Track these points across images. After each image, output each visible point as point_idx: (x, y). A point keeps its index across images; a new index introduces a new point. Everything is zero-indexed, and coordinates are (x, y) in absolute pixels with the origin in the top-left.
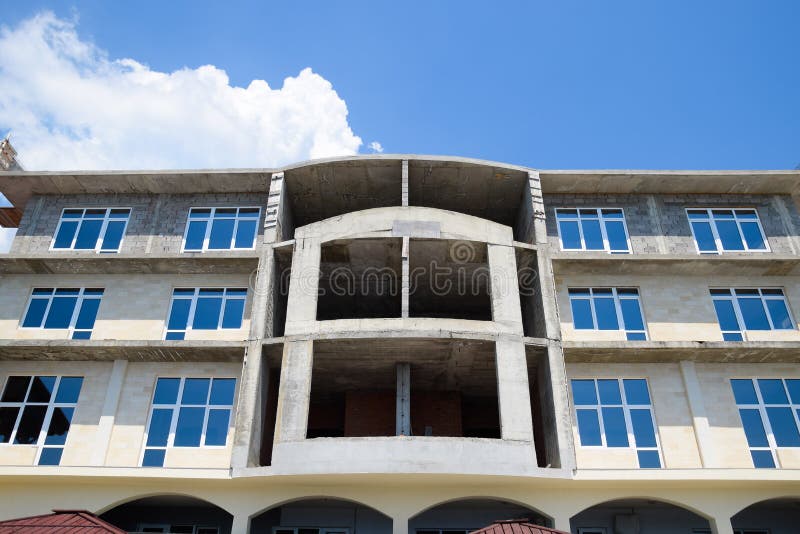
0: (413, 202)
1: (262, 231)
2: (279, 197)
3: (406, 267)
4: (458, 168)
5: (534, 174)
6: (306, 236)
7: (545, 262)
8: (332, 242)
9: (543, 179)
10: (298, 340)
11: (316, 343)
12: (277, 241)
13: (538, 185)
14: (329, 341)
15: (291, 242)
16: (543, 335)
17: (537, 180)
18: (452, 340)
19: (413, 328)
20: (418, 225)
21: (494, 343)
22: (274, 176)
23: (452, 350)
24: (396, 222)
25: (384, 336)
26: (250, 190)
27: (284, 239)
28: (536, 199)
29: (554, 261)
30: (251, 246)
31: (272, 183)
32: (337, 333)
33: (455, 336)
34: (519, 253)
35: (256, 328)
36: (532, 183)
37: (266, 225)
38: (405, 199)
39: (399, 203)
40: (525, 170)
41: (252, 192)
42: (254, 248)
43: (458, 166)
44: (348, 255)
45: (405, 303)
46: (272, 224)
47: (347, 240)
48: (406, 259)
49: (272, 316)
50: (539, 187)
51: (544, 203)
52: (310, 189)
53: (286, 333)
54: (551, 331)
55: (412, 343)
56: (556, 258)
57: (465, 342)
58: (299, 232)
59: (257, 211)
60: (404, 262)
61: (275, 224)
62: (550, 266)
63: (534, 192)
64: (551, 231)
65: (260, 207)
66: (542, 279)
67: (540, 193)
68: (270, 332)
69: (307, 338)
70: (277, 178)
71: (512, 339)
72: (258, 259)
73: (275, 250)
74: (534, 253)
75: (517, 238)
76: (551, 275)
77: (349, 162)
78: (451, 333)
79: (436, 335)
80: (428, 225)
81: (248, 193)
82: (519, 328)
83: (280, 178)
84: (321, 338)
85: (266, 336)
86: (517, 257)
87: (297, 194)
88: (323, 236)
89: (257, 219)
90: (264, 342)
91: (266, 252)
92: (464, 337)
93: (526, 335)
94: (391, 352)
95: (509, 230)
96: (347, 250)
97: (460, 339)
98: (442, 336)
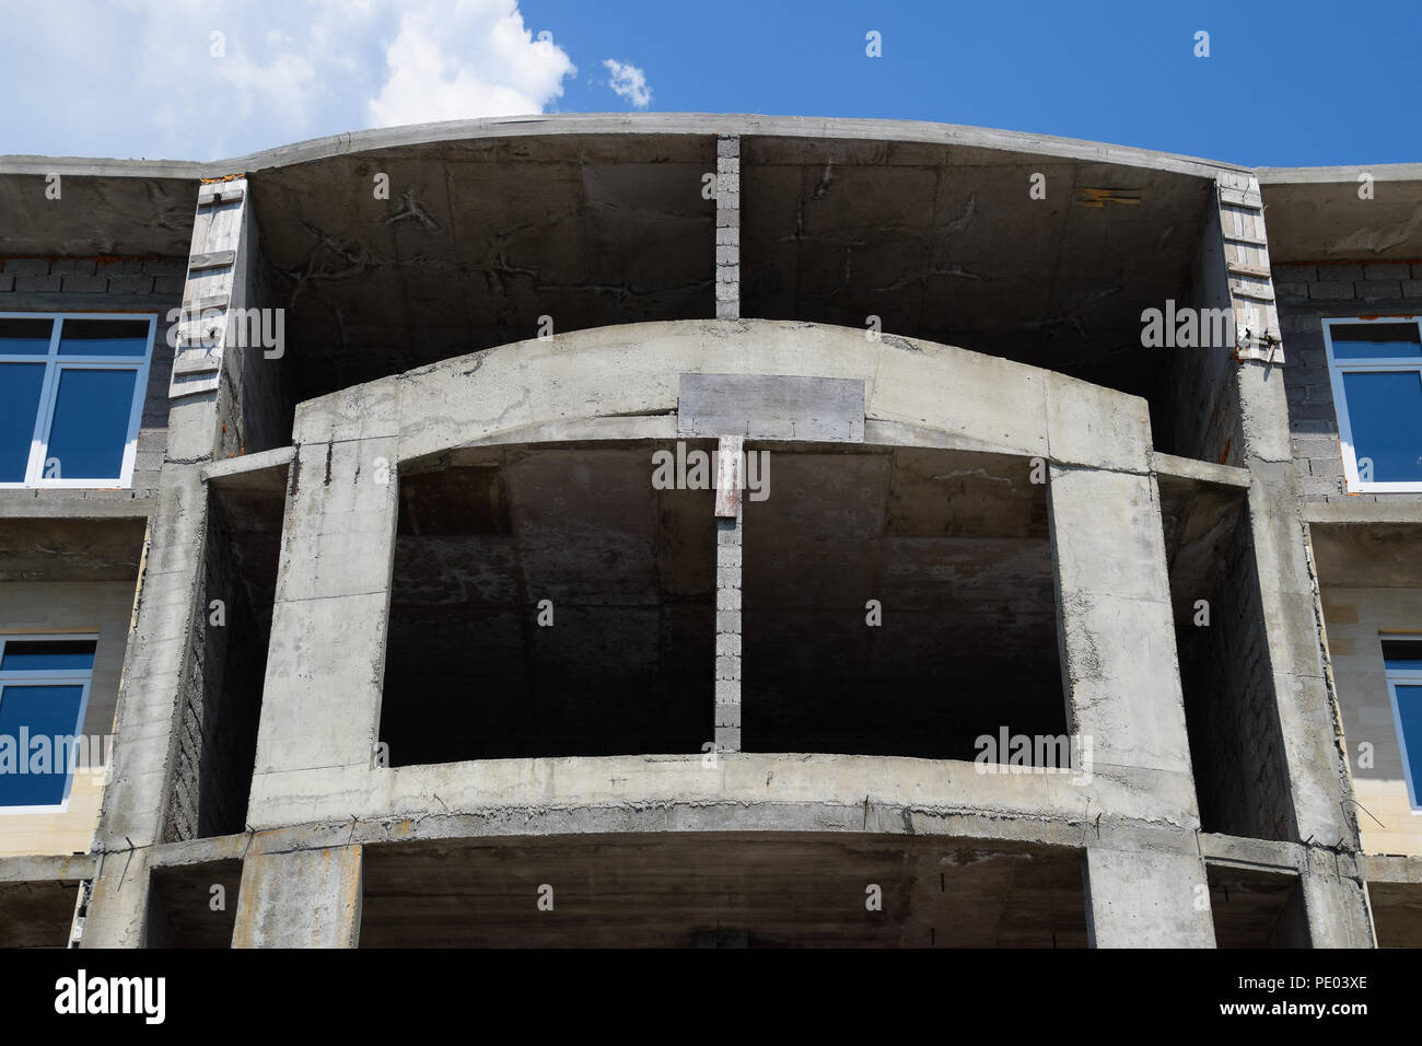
0: (755, 305)
1: (159, 412)
2: (227, 279)
3: (730, 555)
4: (937, 169)
5: (1240, 186)
6: (344, 432)
7: (1283, 536)
8: (445, 455)
9: (1278, 203)
10: (300, 846)
11: (374, 855)
12: (220, 451)
13: (1257, 228)
14: (427, 848)
15: (280, 456)
16: (1282, 826)
17: (1252, 210)
18: (910, 838)
19: (758, 793)
20: (779, 392)
21: (1080, 856)
22: (206, 192)
23: (912, 880)
24: (692, 379)
25: (644, 825)
26: (108, 246)
27: (251, 445)
28: (1246, 287)
29: (1319, 532)
30: (114, 473)
31: (201, 220)
32: (460, 815)
33: (923, 826)
34: (1177, 500)
35: (128, 798)
36: (1232, 224)
37: (176, 390)
38: (728, 291)
39: (701, 306)
40: (1206, 172)
41: (113, 257)
42: (125, 480)
43: (933, 159)
44: (505, 507)
45: (728, 693)
46: (200, 386)
47: (505, 448)
48: (729, 522)
49: (195, 750)
50: (1261, 235)
51: (1281, 301)
52: (353, 250)
53: (253, 820)
54: (1313, 812)
55: (753, 854)
56: (1328, 519)
57: (966, 849)
58: (313, 420)
59: (140, 330)
60: (721, 534)
61: (214, 383)
62: (1303, 552)
63: (1238, 258)
64: (1308, 411)
65: (153, 318)
66: (1271, 604)
67: (1261, 261)
68: (188, 817)
69: (342, 836)
70: (219, 203)
71: (1152, 840)
72: (140, 524)
73: (215, 487)
74: (1235, 499)
75: (1166, 438)
76: (1309, 587)
77: (506, 144)
78: (907, 812)
79: (850, 824)
80: (816, 393)
81: (102, 259)
82: (1181, 797)
83: (232, 203)
84: (397, 836)
85: (169, 834)
86: (1166, 516)
87: (303, 268)
88: (405, 433)
89: (141, 364)
90: (157, 860)
91: (177, 496)
92: (958, 829)
93: (1209, 825)
94: (676, 890)
95: (1136, 408)
96: (503, 488)
97: (945, 840)
98: (874, 827)
